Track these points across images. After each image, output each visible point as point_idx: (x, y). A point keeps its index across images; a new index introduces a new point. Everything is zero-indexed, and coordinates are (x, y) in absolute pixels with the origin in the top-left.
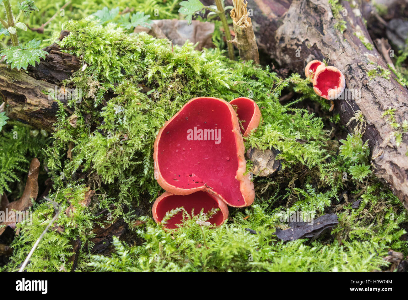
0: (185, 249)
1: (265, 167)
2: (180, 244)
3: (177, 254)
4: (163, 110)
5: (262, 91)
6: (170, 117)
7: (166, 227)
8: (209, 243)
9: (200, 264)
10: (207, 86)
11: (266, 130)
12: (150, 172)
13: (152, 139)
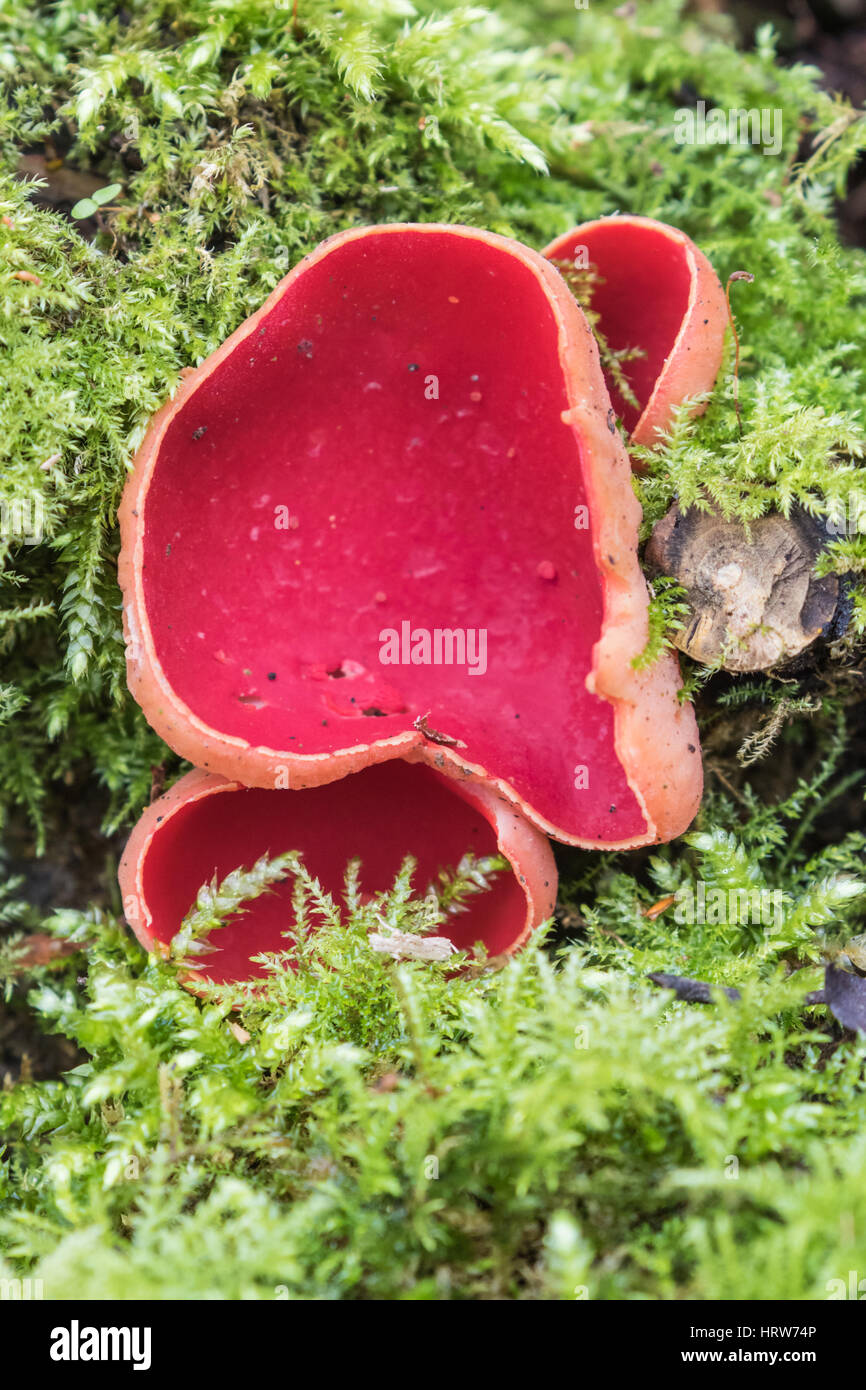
0: (305, 1098)
1: (755, 619)
2: (281, 1072)
3: (261, 1127)
4: (166, 306)
5: (734, 174)
6: (212, 346)
7: (202, 973)
8: (445, 1060)
9: (393, 1187)
10: (416, 157)
11: (761, 403)
12: (103, 659)
13: (109, 471)
